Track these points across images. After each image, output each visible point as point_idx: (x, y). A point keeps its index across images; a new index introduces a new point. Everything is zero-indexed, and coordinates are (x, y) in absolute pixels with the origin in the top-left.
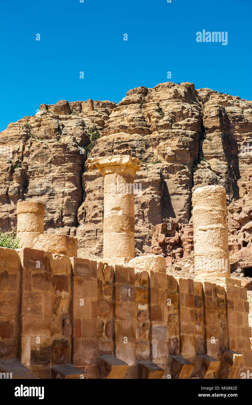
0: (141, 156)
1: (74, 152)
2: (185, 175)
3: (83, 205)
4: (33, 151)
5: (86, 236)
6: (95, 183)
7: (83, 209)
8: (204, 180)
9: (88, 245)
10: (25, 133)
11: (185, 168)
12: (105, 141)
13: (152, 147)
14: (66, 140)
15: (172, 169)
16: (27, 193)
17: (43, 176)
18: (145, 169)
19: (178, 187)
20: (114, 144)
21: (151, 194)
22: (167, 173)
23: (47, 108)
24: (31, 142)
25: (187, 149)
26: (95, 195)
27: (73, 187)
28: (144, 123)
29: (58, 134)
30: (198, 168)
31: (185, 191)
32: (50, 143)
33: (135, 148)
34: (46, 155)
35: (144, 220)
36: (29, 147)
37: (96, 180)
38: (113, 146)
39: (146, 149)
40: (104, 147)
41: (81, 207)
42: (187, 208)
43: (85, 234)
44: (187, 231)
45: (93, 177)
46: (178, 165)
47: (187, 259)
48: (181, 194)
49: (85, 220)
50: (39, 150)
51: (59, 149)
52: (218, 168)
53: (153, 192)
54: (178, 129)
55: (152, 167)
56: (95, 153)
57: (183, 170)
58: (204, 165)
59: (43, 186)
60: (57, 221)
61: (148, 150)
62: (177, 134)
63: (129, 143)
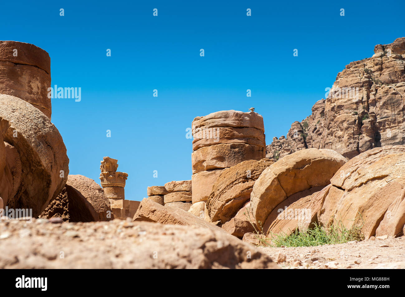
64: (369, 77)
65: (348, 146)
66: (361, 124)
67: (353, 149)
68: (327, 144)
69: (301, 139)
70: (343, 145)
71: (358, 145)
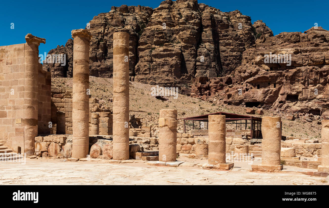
0: (170, 39)
1: (133, 35)
2: (193, 51)
3: (138, 64)
4: (110, 33)
5: (140, 81)
6: (145, 53)
7: (138, 66)
8: (203, 54)
10: (105, 22)
11: (193, 47)
12: (150, 30)
13: (175, 35)
14: (128, 27)
15: (187, 47)
16: (107, 56)
18: (172, 46)
19: (190, 57)
20: (155, 31)
21: (176, 60)
22: (184, 49)
23: (115, 8)
24: (108, 28)
25: (195, 36)
26: (145, 59)
27: (132, 54)
28: (171, 20)
29: (123, 24)
30: (200, 47)
31: (193, 60)
32: (119, 29)
33: (166, 34)
35: (172, 74)
36: (107, 31)
37: (145, 51)
39: (172, 35)
40: (150, 33)
42: (194, 69)
43: (140, 80)
45: (144, 49)
46: (190, 45)
47: (214, 97)
48: (191, 61)
49: (139, 73)
50: (113, 32)
52: (210, 48)
53: (177, 59)
54: (190, 25)
55: (176, 45)
56: (144, 36)
57: (193, 48)
58: (202, 46)
61: (173, 36)
62: (189, 28)
63: (163, 31)
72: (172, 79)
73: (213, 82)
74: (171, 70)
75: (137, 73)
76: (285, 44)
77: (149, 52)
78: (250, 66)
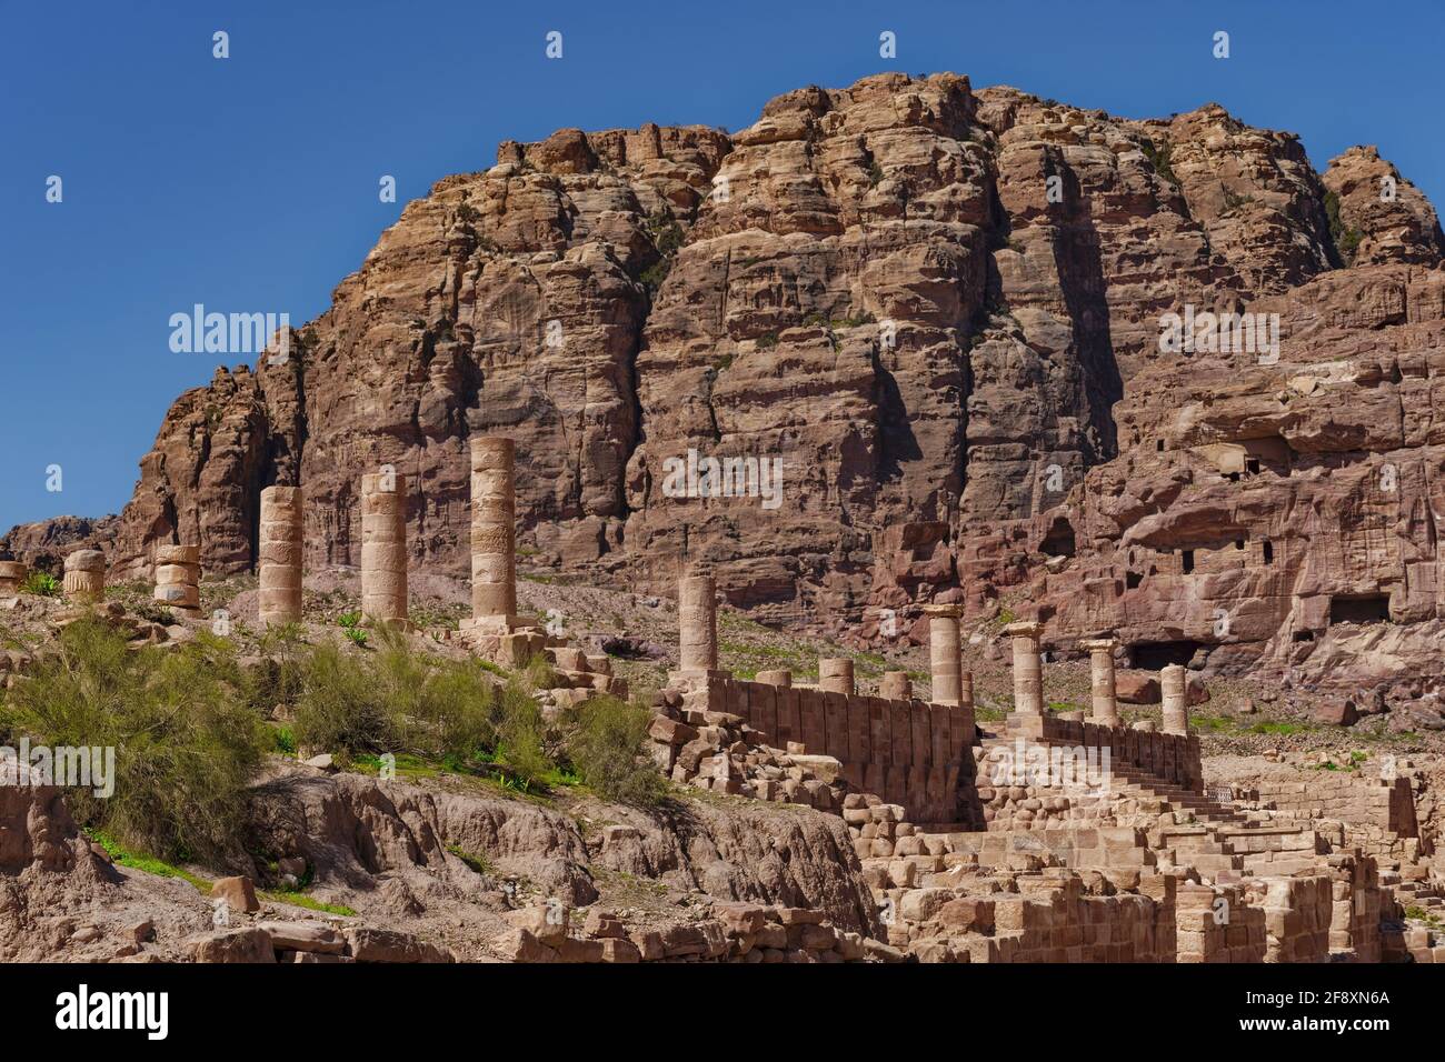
0: (814, 303)
1: (610, 293)
2: (945, 360)
3: (641, 450)
4: (486, 289)
5: (654, 544)
6: (678, 385)
7: (642, 463)
8: (1003, 373)
9: (659, 574)
10: (462, 235)
11: (944, 338)
12: (703, 257)
13: (845, 275)
14: (585, 253)
15: (909, 341)
17: (518, 366)
18: (826, 344)
19: (926, 397)
20: (731, 266)
21: (846, 417)
23: (521, 152)
24: (479, 263)
25: (952, 280)
26: (677, 423)
27: (607, 399)
28: (821, 199)
29: (560, 236)
30: (985, 338)
31: (948, 409)
32: (536, 263)
33: (794, 278)
34: (527, 300)
35: (826, 497)
36: (475, 278)
37: (678, 377)
38: (728, 271)
39: (828, 280)
40: (702, 276)
41: (635, 458)
42: (952, 459)
43: (651, 541)
44: (974, 542)
45: (672, 366)
46: (926, 328)
47: (976, 622)
48: (934, 417)
50: (506, 286)
51: (566, 283)
52: (1045, 337)
53: (853, 411)
54: (924, 218)
55: (849, 335)
56: (674, 293)
57: (941, 345)
58: (1001, 326)
59: (520, 394)
60: (565, 500)
61: (833, 283)
62: (921, 235)
63: (776, 263)
64: (466, 230)
65: (392, 408)
66: (428, 354)
67: (403, 418)
68: (343, 398)
69: (290, 378)
70: (381, 405)
71: (417, 410)
72: (830, 524)
73: (975, 547)
74: (823, 472)
75: (636, 499)
76: (1325, 339)
77: (700, 381)
78: (1147, 457)
